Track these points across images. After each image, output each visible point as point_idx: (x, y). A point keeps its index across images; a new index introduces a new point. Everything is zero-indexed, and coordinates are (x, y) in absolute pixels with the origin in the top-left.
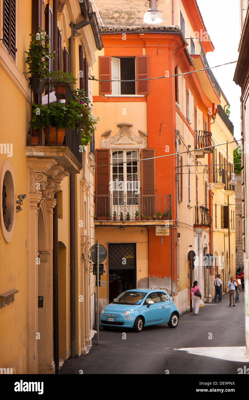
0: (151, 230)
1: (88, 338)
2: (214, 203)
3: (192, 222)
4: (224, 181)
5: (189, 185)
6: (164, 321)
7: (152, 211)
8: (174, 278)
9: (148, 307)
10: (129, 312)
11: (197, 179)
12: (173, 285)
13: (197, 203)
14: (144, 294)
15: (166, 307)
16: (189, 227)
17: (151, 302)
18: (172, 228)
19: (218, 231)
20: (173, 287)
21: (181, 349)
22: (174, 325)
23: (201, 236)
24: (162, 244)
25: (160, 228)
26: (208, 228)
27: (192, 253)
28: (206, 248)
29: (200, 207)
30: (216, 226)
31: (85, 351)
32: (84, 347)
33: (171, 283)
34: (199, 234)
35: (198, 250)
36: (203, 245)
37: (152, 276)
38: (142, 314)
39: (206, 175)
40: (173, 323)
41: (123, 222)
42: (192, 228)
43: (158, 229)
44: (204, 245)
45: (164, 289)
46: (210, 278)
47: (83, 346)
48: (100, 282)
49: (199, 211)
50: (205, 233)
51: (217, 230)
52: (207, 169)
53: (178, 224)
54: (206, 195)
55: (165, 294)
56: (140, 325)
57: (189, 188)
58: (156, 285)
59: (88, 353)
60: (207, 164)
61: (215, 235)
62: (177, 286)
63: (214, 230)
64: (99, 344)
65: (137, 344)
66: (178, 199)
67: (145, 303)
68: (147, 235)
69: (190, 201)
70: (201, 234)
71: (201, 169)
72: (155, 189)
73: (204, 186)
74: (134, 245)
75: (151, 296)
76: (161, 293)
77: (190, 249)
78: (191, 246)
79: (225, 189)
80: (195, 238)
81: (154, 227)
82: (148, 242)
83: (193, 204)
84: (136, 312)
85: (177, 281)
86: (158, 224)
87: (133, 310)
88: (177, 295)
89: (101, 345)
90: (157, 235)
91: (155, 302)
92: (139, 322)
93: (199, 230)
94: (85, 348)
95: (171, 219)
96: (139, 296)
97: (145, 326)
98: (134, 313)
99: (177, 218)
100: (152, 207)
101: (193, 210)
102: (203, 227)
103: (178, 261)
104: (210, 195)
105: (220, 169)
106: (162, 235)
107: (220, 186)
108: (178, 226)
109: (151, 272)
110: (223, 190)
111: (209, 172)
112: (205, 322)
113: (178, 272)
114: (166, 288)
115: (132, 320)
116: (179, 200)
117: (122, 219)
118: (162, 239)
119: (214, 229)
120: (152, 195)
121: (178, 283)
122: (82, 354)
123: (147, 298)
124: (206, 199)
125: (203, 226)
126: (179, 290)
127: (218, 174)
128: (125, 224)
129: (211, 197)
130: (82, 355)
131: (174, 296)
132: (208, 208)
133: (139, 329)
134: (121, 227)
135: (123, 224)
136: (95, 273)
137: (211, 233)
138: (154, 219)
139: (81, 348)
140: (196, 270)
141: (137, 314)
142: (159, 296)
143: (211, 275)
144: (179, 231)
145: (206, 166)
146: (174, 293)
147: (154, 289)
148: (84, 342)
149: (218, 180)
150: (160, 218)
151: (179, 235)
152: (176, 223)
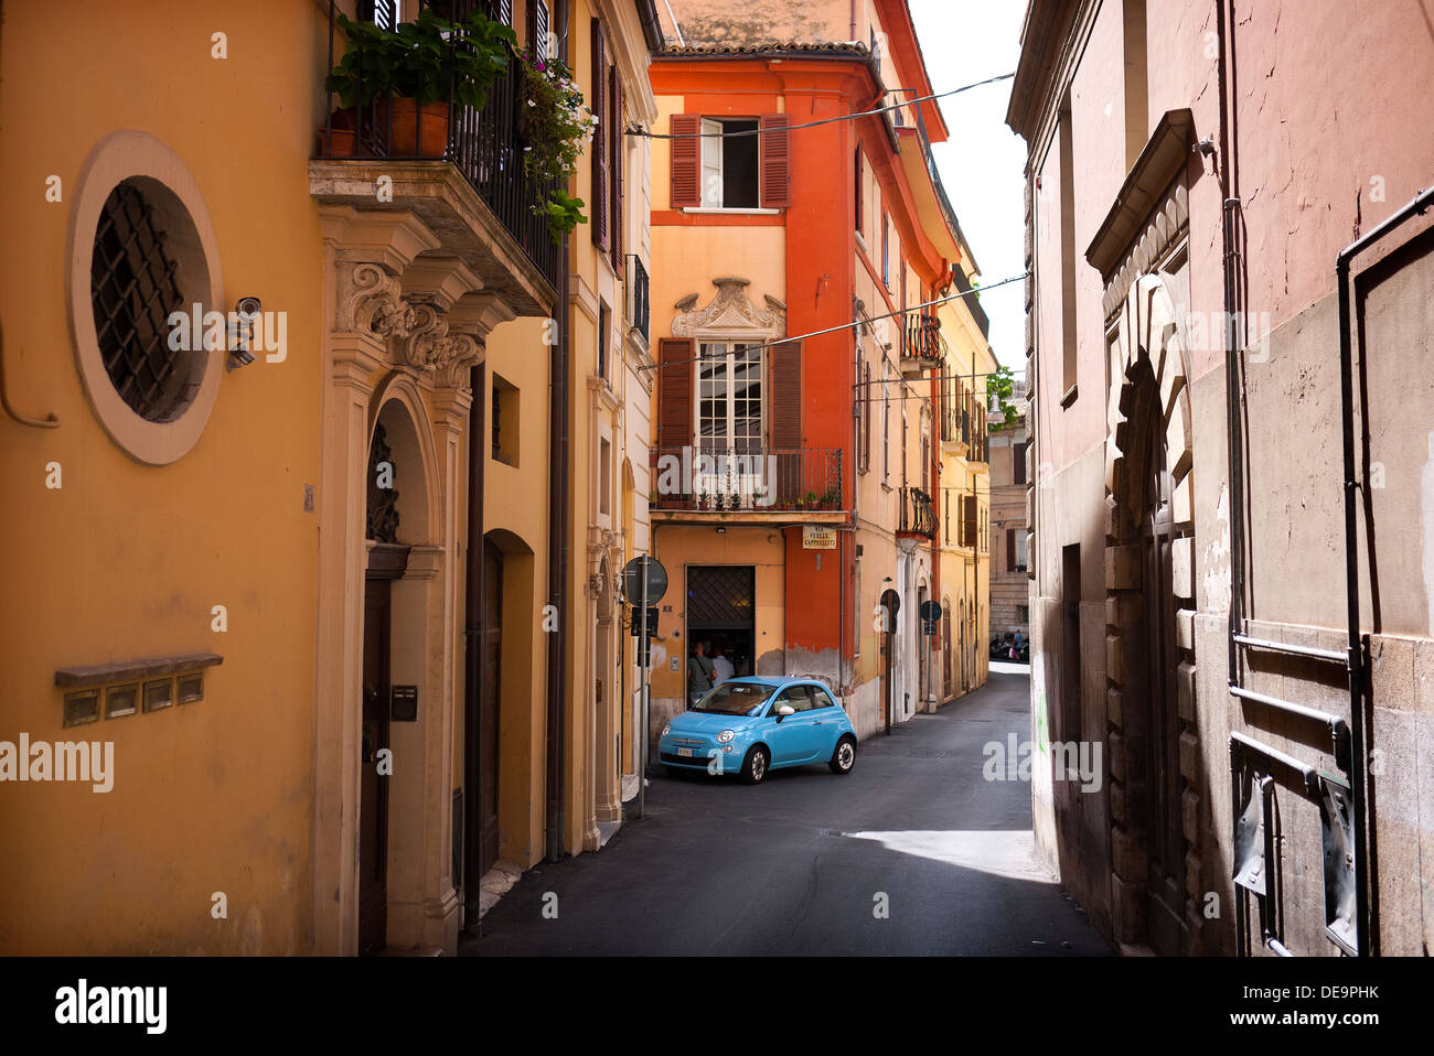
0: (791, 533)
1: (612, 802)
2: (943, 484)
3: (892, 525)
4: (965, 439)
5: (886, 436)
6: (820, 756)
7: (794, 490)
8: (845, 653)
9: (779, 721)
10: (731, 734)
11: (905, 427)
12: (844, 669)
13: (905, 483)
14: (770, 690)
15: (824, 722)
16: (884, 534)
17: (786, 708)
18: (846, 531)
19: (952, 552)
20: (844, 674)
21: (859, 835)
22: (845, 767)
23: (913, 560)
24: (818, 568)
25: (812, 530)
26: (930, 541)
27: (890, 595)
28: (923, 588)
29: (912, 490)
30: (947, 540)
31: (595, 839)
32: (591, 829)
33: (838, 665)
34: (908, 554)
35: (906, 591)
36: (916, 582)
37: (792, 647)
38: (763, 738)
39: (926, 422)
40: (841, 762)
41: (723, 515)
42: (892, 538)
43: (808, 533)
44: (919, 581)
45: (821, 677)
46: (933, 658)
47: (588, 827)
48: (648, 655)
49: (909, 500)
50: (922, 553)
51: (950, 548)
52: (929, 407)
53: (858, 524)
54: (925, 468)
55: (822, 690)
56: (759, 767)
57: (886, 444)
58: (803, 669)
59: (604, 844)
60: (928, 394)
61: (944, 559)
62: (855, 673)
63: (942, 547)
64: (645, 816)
65: (745, 819)
66: (859, 464)
67: (772, 712)
68: (782, 546)
69: (887, 475)
70: (911, 554)
71: (914, 405)
72: (802, 437)
73: (922, 446)
74: (752, 569)
75: (788, 694)
76: (812, 687)
77: (885, 587)
78: (888, 579)
79: (968, 459)
80: (899, 562)
81: (798, 528)
82: (785, 564)
83: (895, 481)
84: (748, 733)
85: (853, 660)
86: (808, 521)
87: (742, 728)
88: (853, 692)
89: (647, 818)
90: (805, 547)
91: (797, 710)
92: (755, 759)
93: (909, 543)
94: (597, 832)
95: (839, 509)
96: (758, 693)
97: (770, 769)
98: (744, 736)
99: (854, 507)
100: (794, 479)
101: (894, 496)
102: (917, 537)
103: (857, 613)
104: (934, 469)
105: (957, 409)
106: (818, 547)
107: (958, 449)
108: (858, 529)
109: (789, 635)
110: (963, 459)
111: (932, 414)
112: (920, 759)
113: (856, 640)
114: (825, 675)
115: (738, 753)
116: (862, 466)
117: (719, 507)
118: (819, 556)
119: (943, 545)
120: (793, 452)
121: (856, 666)
122: (586, 849)
123: (776, 700)
124: (925, 476)
125: (916, 534)
126: (859, 681)
127: (953, 422)
128: (729, 519)
129: (936, 473)
130: (584, 853)
131: (846, 695)
132: (929, 492)
133: (756, 778)
134: (719, 526)
135: (721, 520)
136: (635, 632)
137: (935, 554)
138: (799, 508)
139: (585, 831)
140: (901, 636)
141: (751, 739)
142: (808, 695)
143: (935, 650)
144: (860, 539)
145: (926, 399)
146: (846, 688)
147: (795, 678)
148: (594, 813)
149: (954, 435)
150: (814, 507)
151: (860, 550)
152: (853, 518)
